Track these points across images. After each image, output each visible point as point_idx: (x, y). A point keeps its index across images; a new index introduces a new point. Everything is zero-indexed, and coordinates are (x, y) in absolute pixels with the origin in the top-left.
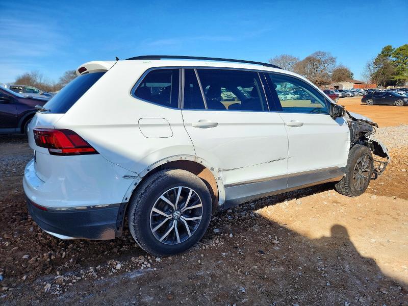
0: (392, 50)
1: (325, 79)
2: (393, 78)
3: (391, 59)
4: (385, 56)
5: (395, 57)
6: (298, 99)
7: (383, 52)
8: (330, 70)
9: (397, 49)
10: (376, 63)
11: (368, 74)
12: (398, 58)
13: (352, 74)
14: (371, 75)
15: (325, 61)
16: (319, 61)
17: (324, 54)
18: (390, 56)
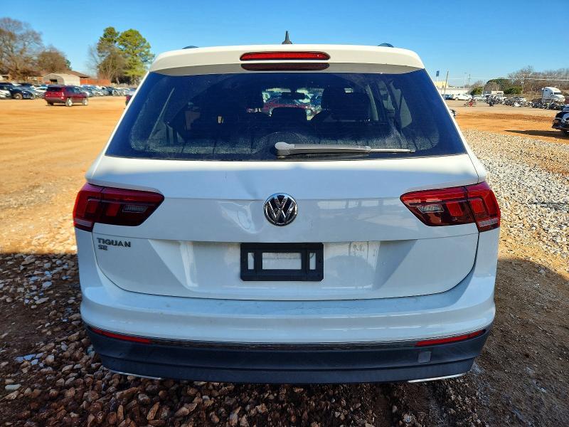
0: (116, 34)
1: (29, 66)
2: (127, 73)
3: (117, 46)
4: (109, 41)
5: (123, 44)
6: (7, 97)
7: (105, 36)
8: (33, 51)
9: (122, 33)
10: (100, 49)
11: (94, 64)
12: (126, 46)
13: (68, 62)
14: (98, 67)
15: (22, 37)
16: (12, 36)
17: (18, 24)
18: (115, 42)
